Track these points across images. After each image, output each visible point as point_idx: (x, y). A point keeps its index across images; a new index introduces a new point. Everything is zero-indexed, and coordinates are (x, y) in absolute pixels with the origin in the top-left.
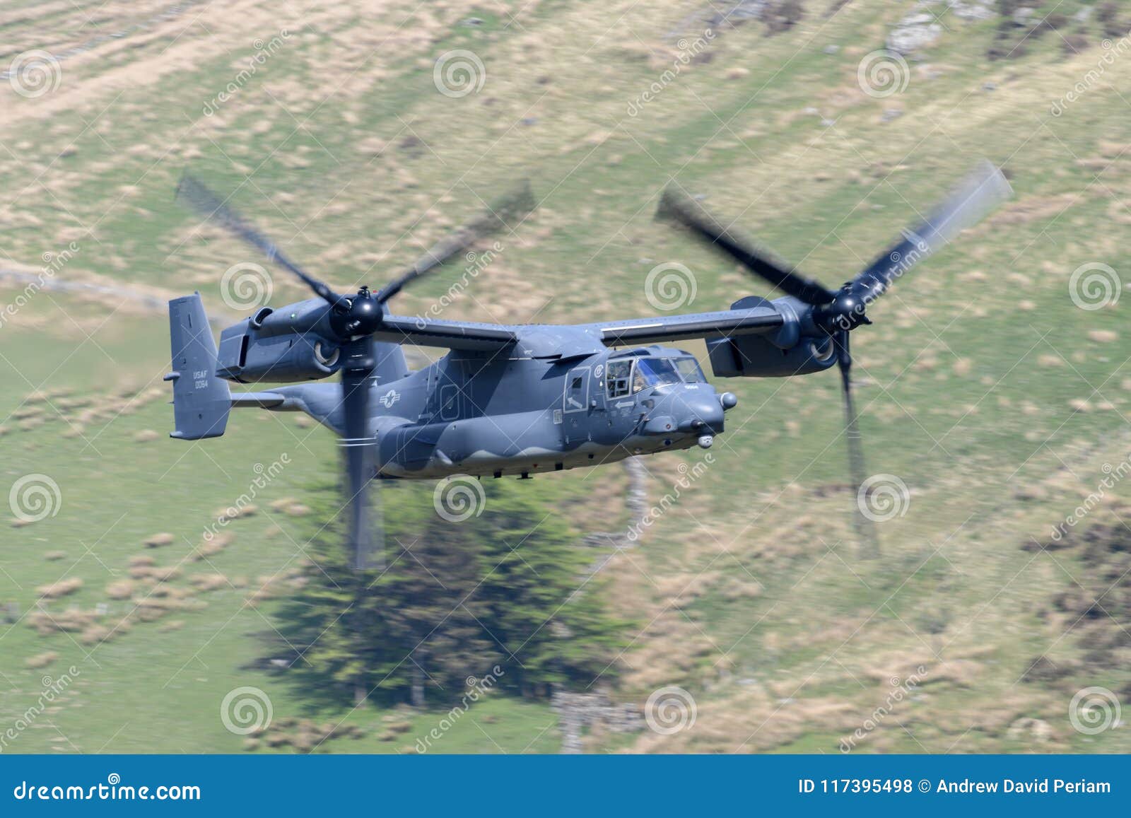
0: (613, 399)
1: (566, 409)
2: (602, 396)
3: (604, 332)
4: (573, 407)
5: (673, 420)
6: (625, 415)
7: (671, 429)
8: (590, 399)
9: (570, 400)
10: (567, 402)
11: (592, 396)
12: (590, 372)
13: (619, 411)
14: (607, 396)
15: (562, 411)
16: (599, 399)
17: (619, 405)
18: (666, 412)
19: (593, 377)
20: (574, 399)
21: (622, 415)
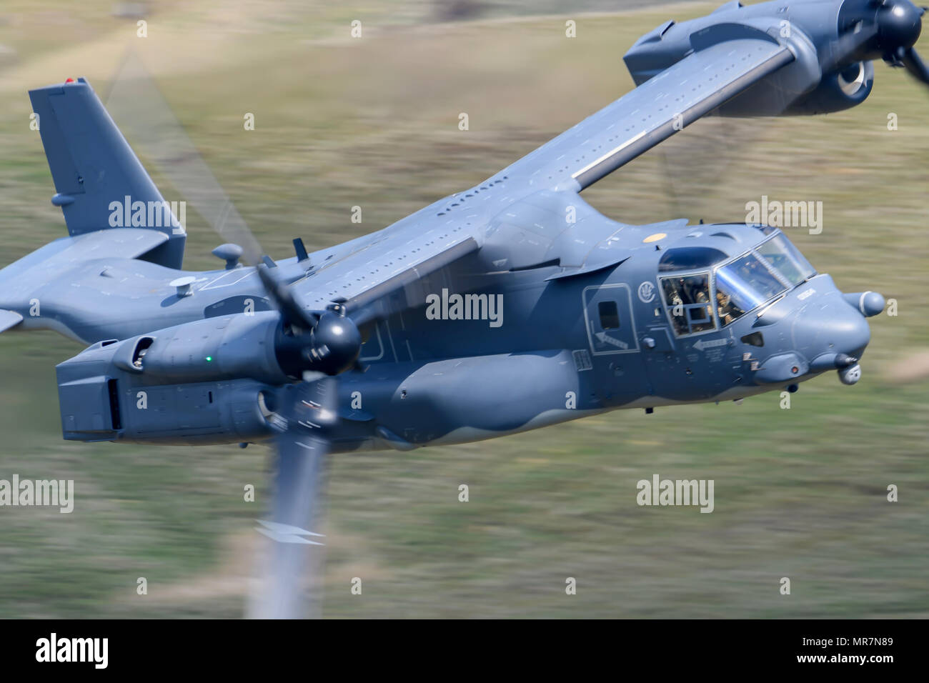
0: (686, 336)
1: (597, 350)
2: (664, 331)
3: (577, 178)
4: (609, 347)
5: (800, 359)
6: (714, 359)
7: (800, 373)
8: (641, 336)
9: (602, 336)
10: (596, 340)
11: (644, 333)
12: (630, 292)
13: (702, 354)
14: (675, 331)
15: (590, 352)
16: (659, 337)
17: (699, 345)
18: (784, 347)
19: (637, 301)
20: (607, 334)
21: (709, 359)
